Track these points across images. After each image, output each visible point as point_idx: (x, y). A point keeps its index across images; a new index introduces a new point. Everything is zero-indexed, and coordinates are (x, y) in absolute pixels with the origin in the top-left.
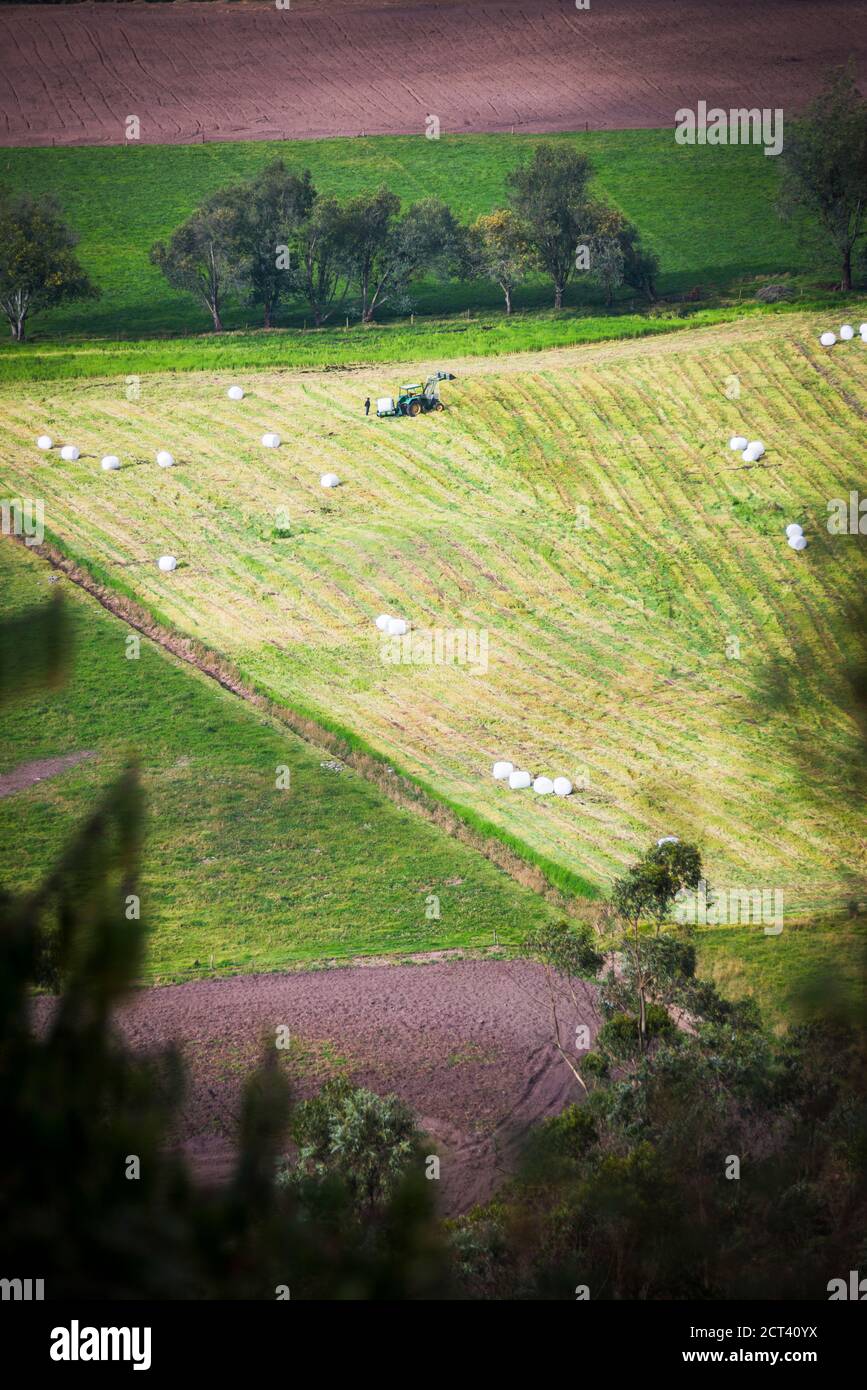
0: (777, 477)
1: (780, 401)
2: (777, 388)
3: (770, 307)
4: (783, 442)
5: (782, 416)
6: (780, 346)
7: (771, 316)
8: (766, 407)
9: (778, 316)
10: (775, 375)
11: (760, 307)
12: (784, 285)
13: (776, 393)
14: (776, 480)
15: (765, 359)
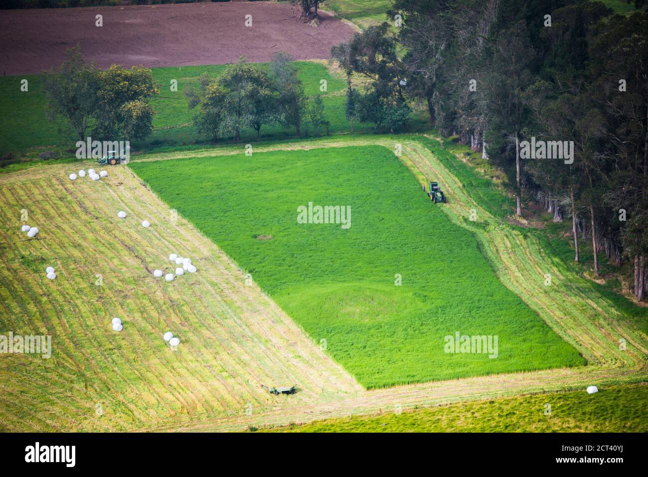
0: (44, 244)
1: (48, 207)
2: (47, 201)
3: (46, 161)
4: (48, 227)
5: (49, 214)
6: (50, 180)
7: (46, 166)
8: (41, 210)
9: (49, 166)
10: (47, 195)
11: (41, 162)
12: (53, 151)
13: (46, 203)
14: (43, 246)
15: (42, 187)
